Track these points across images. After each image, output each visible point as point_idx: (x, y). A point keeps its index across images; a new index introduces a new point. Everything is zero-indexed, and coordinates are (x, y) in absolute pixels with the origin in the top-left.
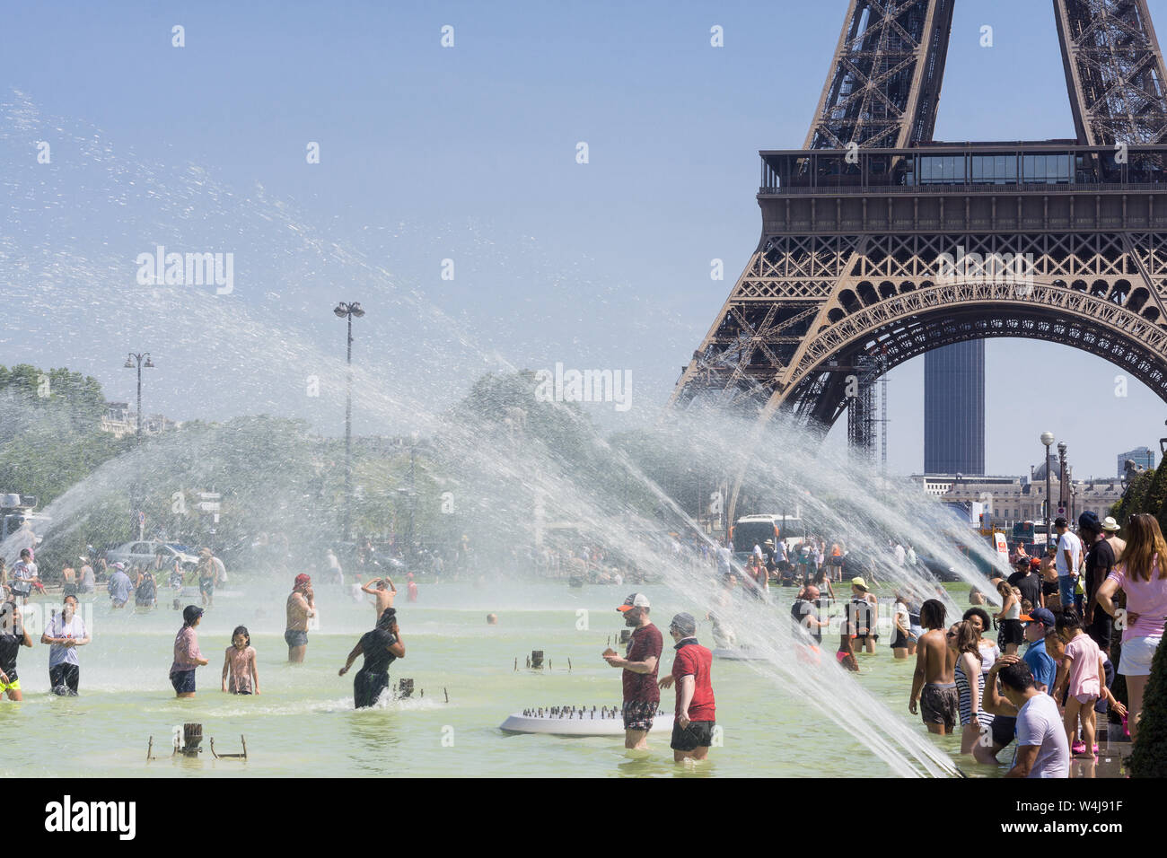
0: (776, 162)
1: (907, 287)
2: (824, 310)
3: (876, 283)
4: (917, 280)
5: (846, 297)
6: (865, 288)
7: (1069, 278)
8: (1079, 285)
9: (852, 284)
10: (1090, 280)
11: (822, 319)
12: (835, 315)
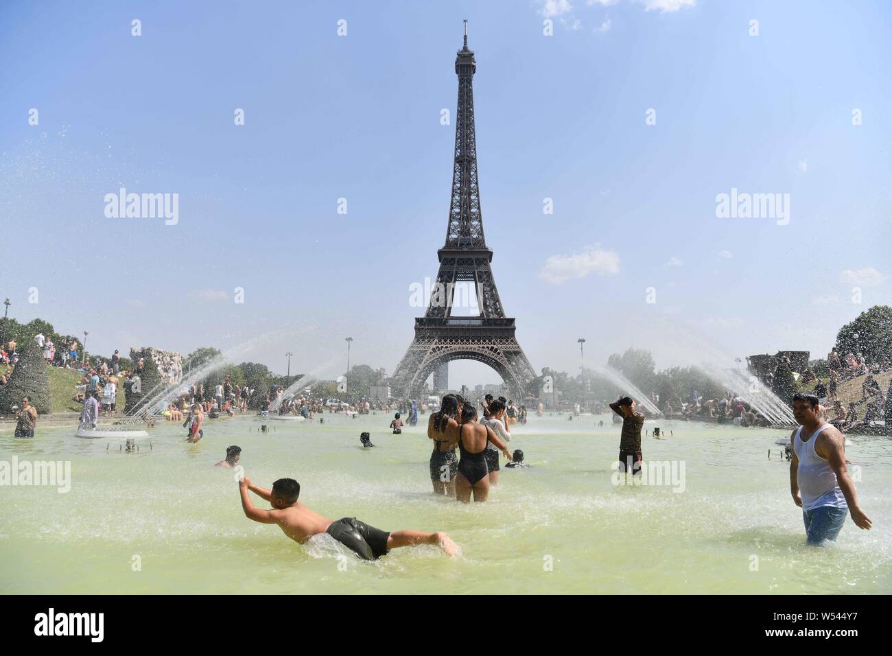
0: (418, 320)
1: (447, 347)
2: (429, 352)
3: (440, 346)
4: (449, 346)
5: (433, 349)
6: (437, 347)
7: (481, 346)
8: (483, 347)
9: (435, 346)
10: (485, 346)
11: (428, 354)
12: (431, 353)
